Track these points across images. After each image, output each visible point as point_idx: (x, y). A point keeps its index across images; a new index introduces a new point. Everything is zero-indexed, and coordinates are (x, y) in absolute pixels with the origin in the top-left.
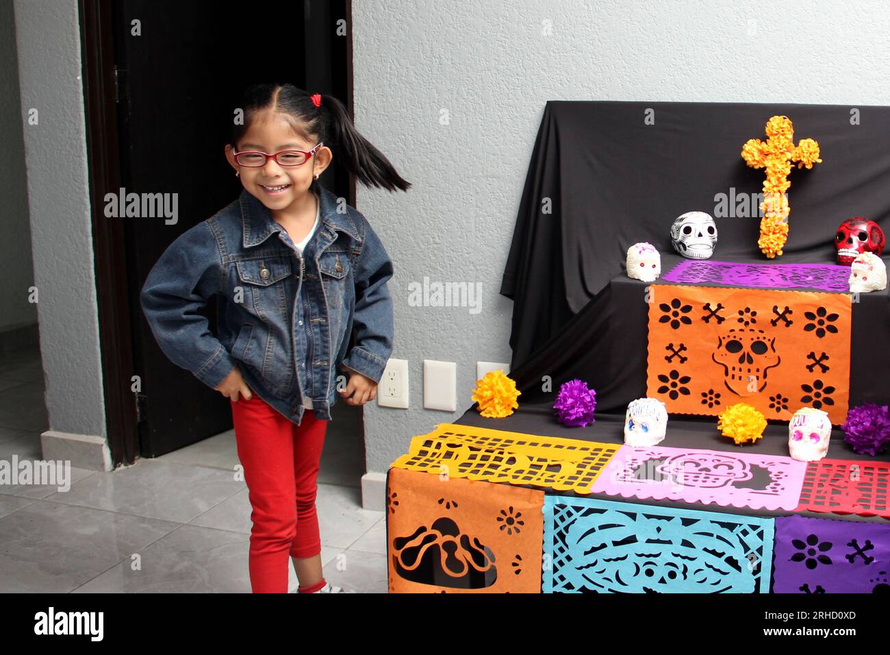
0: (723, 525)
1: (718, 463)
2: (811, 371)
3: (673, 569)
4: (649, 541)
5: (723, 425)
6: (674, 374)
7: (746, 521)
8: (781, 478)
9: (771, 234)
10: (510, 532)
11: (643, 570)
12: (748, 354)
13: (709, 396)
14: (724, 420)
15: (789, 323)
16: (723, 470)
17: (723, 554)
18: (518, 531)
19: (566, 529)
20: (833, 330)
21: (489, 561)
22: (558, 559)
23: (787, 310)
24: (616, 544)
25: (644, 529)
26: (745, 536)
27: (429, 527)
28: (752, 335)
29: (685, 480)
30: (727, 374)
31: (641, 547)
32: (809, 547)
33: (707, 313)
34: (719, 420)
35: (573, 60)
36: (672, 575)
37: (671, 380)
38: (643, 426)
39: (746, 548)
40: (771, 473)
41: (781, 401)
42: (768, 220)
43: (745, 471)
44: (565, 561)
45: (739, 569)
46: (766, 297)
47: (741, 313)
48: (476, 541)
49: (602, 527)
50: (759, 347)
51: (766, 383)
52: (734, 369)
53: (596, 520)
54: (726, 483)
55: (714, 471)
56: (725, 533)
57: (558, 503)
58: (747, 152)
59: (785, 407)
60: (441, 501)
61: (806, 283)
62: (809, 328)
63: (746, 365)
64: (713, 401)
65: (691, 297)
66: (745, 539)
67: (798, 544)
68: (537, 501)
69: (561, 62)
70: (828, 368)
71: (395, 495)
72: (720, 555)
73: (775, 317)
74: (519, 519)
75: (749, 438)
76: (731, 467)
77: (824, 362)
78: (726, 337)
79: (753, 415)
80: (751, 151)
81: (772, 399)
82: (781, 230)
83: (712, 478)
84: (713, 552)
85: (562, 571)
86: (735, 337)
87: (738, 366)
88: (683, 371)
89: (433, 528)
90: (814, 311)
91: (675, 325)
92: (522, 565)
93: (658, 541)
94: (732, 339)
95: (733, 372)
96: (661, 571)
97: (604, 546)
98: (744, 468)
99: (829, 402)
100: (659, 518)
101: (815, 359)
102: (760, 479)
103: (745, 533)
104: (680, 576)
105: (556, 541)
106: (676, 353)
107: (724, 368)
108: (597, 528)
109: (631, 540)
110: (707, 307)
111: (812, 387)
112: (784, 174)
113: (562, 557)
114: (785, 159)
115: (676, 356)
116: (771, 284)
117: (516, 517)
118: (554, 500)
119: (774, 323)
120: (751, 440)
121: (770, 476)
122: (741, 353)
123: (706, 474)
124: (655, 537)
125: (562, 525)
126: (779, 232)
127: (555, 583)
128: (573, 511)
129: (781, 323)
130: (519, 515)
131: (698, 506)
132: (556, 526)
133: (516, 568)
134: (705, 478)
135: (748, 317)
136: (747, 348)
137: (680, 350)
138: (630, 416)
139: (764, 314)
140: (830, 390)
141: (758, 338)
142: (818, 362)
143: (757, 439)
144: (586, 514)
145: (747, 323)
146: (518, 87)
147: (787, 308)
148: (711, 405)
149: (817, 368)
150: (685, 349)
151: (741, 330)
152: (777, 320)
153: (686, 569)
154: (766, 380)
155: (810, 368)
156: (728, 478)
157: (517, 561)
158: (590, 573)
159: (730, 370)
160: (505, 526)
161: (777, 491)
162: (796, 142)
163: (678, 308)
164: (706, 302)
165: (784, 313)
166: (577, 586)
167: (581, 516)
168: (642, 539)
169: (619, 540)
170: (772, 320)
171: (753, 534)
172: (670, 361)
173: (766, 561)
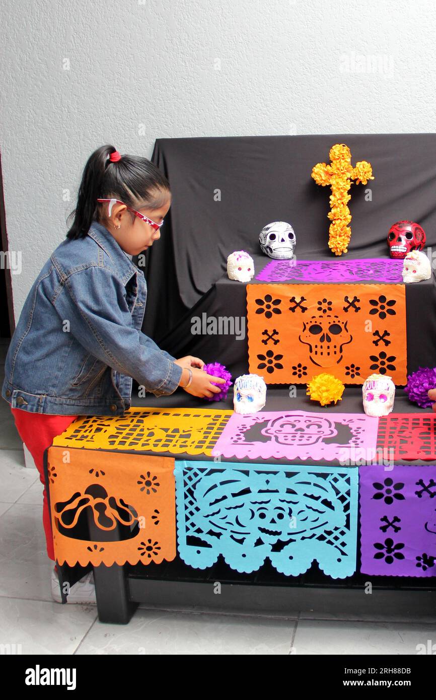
0: (318, 475)
1: (310, 423)
2: (377, 345)
3: (281, 511)
4: (260, 491)
5: (311, 391)
6: (270, 353)
7: (336, 471)
8: (360, 433)
9: (338, 237)
10: (148, 492)
11: (257, 514)
12: (327, 334)
13: (298, 369)
14: (311, 387)
15: (357, 309)
16: (314, 429)
17: (320, 497)
18: (155, 491)
19: (194, 486)
20: (392, 312)
21: (133, 517)
22: (188, 510)
23: (356, 299)
24: (234, 495)
25: (255, 482)
26: (336, 482)
27: (82, 492)
28: (329, 319)
29: (285, 439)
30: (311, 351)
31: (254, 496)
32: (386, 488)
33: (293, 305)
34: (307, 387)
35: (175, 106)
36: (281, 516)
37: (268, 359)
38: (248, 397)
39: (338, 492)
40: (351, 429)
41: (354, 369)
42: (335, 226)
43: (331, 429)
44: (194, 511)
45: (333, 508)
46: (339, 290)
47: (320, 303)
48: (121, 501)
49: (222, 483)
50: (335, 329)
51: (342, 356)
52: (316, 346)
53: (217, 478)
54: (317, 441)
55: (307, 431)
56: (320, 481)
57: (186, 467)
58: (316, 174)
59: (358, 374)
60: (91, 471)
61: (369, 276)
62: (373, 312)
63: (325, 342)
64: (301, 373)
65: (280, 293)
66: (337, 485)
67: (377, 486)
68: (169, 466)
69: (166, 108)
70: (390, 342)
71: (53, 468)
72: (317, 499)
73: (347, 305)
74: (156, 481)
75: (332, 400)
76: (320, 426)
77: (386, 338)
78: (309, 322)
79: (333, 382)
80: (319, 173)
81: (347, 368)
82: (346, 233)
83: (306, 436)
84: (312, 497)
85: (192, 519)
86: (316, 322)
87: (319, 344)
88: (277, 350)
89: (86, 493)
90: (377, 299)
91: (269, 315)
92: (160, 517)
93: (268, 491)
94: (313, 323)
95: (316, 349)
96: (271, 514)
97: (225, 498)
98: (330, 426)
99: (392, 368)
100: (267, 473)
101: (379, 336)
102: (344, 435)
103: (336, 480)
104: (286, 516)
105: (186, 497)
106: (270, 337)
107: (309, 346)
108: (218, 484)
109: (247, 491)
110: (293, 300)
111: (378, 357)
112: (345, 189)
113: (192, 508)
114: (346, 178)
115: (271, 339)
116: (342, 279)
117: (153, 480)
118: (183, 464)
119: (346, 309)
120: (334, 402)
121: (351, 431)
122: (321, 335)
123: (301, 434)
124: (265, 489)
125: (190, 484)
126: (344, 235)
127: (187, 529)
128: (198, 472)
129: (351, 309)
130: (155, 478)
131: (298, 462)
132: (186, 484)
133: (155, 520)
134: (300, 437)
135: (325, 306)
136: (326, 330)
137: (273, 335)
138: (238, 389)
139: (338, 303)
140: (392, 359)
141: (334, 322)
142: (381, 338)
143: (338, 400)
144: (209, 474)
145: (325, 311)
147: (355, 298)
148: (300, 376)
149: (381, 343)
150: (277, 333)
151: (321, 317)
152: (348, 307)
153: (291, 512)
154: (341, 354)
155: (376, 343)
156: (319, 436)
157: (156, 514)
158: (215, 519)
159: (313, 347)
160: (144, 488)
161: (358, 444)
162: (353, 164)
163: (270, 302)
164: (293, 296)
165: (354, 301)
166: (206, 530)
167: (205, 475)
168: (254, 490)
169: (237, 492)
170: (344, 307)
171: (342, 481)
172: (266, 344)
173: (353, 500)
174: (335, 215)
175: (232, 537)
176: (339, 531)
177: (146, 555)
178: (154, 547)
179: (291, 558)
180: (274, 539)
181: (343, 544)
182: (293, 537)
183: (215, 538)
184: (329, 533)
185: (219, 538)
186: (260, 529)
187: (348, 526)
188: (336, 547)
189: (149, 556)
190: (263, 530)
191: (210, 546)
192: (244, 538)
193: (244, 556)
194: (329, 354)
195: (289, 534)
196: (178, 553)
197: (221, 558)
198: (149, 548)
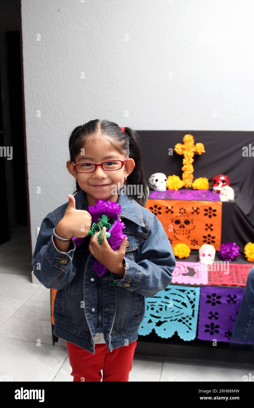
0: (180, 290)
3: (161, 307)
7: (189, 289)
8: (199, 272)
9: (187, 179)
11: (150, 308)
12: (183, 225)
15: (198, 213)
16: (177, 269)
20: (215, 215)
28: (184, 218)
30: (175, 232)
32: (213, 298)
33: (167, 210)
36: (161, 309)
39: (189, 299)
41: (195, 242)
42: (185, 174)
45: (186, 306)
46: (190, 204)
47: (180, 210)
51: (189, 236)
52: (177, 230)
54: (179, 274)
56: (181, 293)
59: (197, 244)
61: (203, 198)
62: (206, 215)
63: (182, 229)
65: (161, 204)
66: (189, 295)
67: (208, 297)
70: (213, 230)
72: (179, 302)
73: (193, 211)
75: (184, 256)
76: (180, 268)
77: (212, 227)
78: (175, 219)
79: (185, 248)
80: (178, 148)
81: (192, 241)
84: (177, 301)
87: (179, 229)
90: (208, 208)
93: (156, 297)
94: (177, 219)
95: (177, 232)
96: (157, 308)
98: (185, 268)
99: (213, 242)
102: (191, 272)
103: (189, 293)
104: (164, 310)
107: (174, 230)
110: (167, 208)
111: (207, 237)
112: (191, 156)
114: (192, 151)
116: (191, 199)
119: (192, 213)
121: (195, 271)
122: (180, 225)
126: (190, 178)
129: (195, 213)
135: (183, 211)
136: (182, 222)
139: (189, 210)
140: (213, 238)
141: (187, 219)
142: (209, 227)
143: (188, 256)
145: (182, 213)
147: (197, 208)
149: (209, 230)
151: (181, 216)
152: (194, 212)
153: (166, 307)
154: (189, 234)
155: (206, 230)
156: (180, 272)
161: (198, 277)
162: (195, 144)
163: (156, 208)
164: (167, 206)
171: (192, 294)
173: (197, 303)
174: (185, 168)
176: (189, 317)
179: (165, 330)
180: (157, 320)
181: (190, 324)
182: (166, 320)
184: (184, 318)
186: (151, 315)
187: (193, 315)
188: (187, 325)
193: (142, 327)
194: (183, 234)
195: (165, 318)
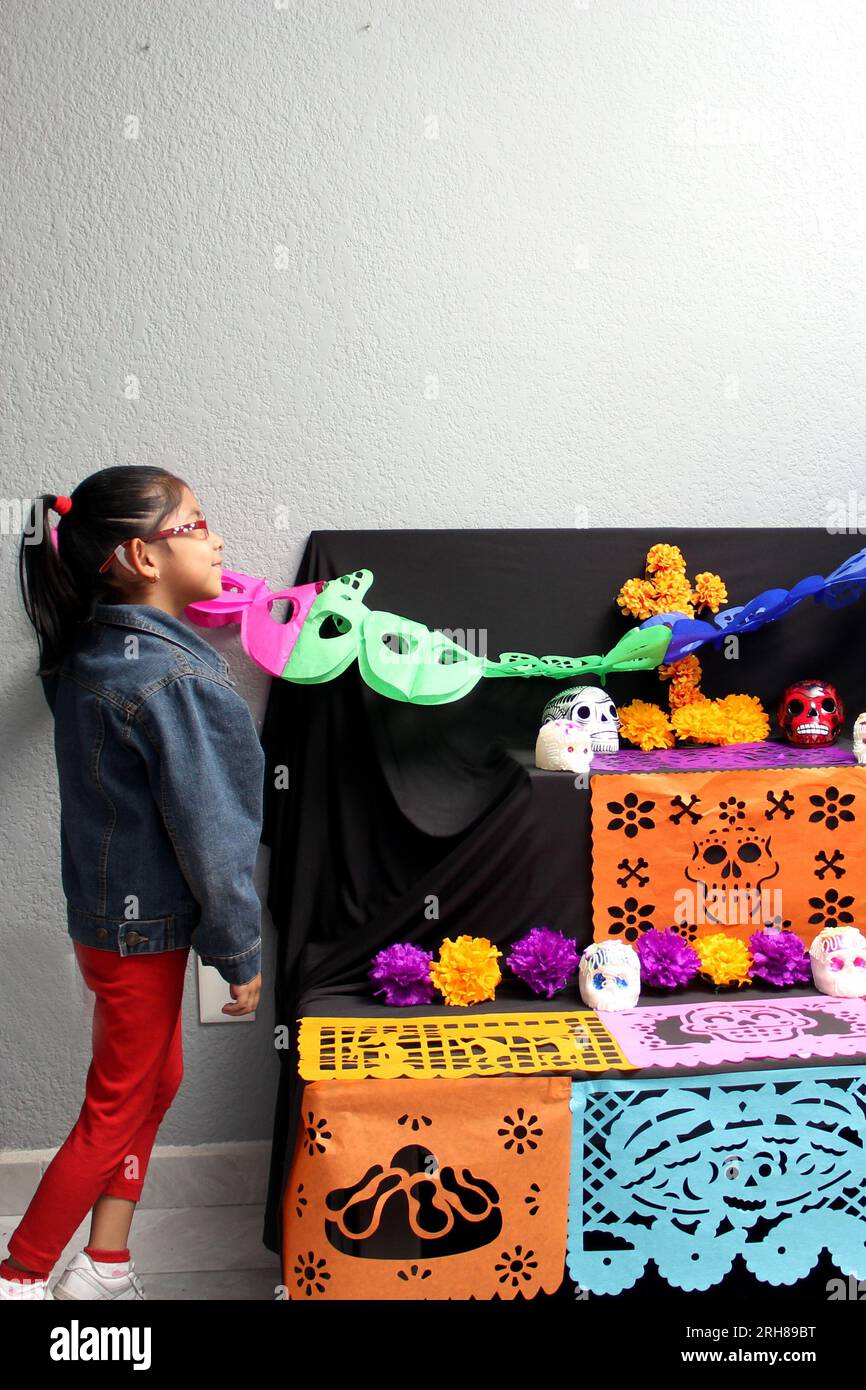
0: (833, 1083)
2: (821, 877)
3: (765, 1161)
4: (730, 1126)
6: (631, 903)
7: (864, 1073)
8: (853, 1018)
10: (521, 1150)
11: (723, 1171)
12: (734, 862)
13: (681, 930)
15: (789, 813)
16: (770, 1020)
17: (836, 1125)
18: (534, 1145)
19: (607, 1129)
20: (848, 817)
21: (489, 1201)
22: (591, 1180)
23: (787, 796)
24: (682, 1138)
25: (721, 1110)
26: (864, 1094)
27: (385, 1162)
28: (739, 835)
29: (739, 1037)
31: (720, 1136)
33: (677, 810)
35: (349, 470)
36: (765, 1171)
37: (627, 914)
38: (618, 979)
40: (832, 1014)
41: (781, 926)
43: (798, 1017)
44: (604, 1179)
45: (859, 1143)
46: (759, 780)
47: (723, 805)
48: (467, 1174)
49: (661, 1118)
53: (651, 1108)
54: (795, 1034)
55: (759, 1023)
56: (836, 1095)
57: (593, 1092)
58: (625, 597)
60: (402, 1121)
62: (816, 817)
63: (731, 878)
64: (686, 937)
65: (653, 789)
68: (561, 1094)
69: (331, 474)
70: (843, 871)
71: (323, 1122)
72: (831, 1128)
73: (771, 806)
74: (534, 1127)
76: (775, 1016)
77: (838, 863)
78: (704, 841)
83: (769, 1030)
84: (822, 1126)
85: (598, 1196)
86: (716, 841)
87: (720, 882)
88: (643, 897)
89: (394, 1164)
90: (822, 794)
91: (631, 831)
92: (541, 1199)
93: (743, 1124)
94: (712, 843)
96: (748, 1168)
97: (665, 1145)
98: (792, 1014)
99: (849, 916)
100: (743, 1088)
101: (826, 860)
103: (864, 1089)
104: (776, 1170)
105: (587, 1152)
106: (633, 873)
108: (654, 1120)
109: (706, 1128)
110: (677, 801)
111: (824, 900)
113: (598, 1174)
114: (686, 602)
115: (633, 878)
117: (530, 1124)
118: (586, 1088)
119: (769, 815)
121: (837, 1017)
122: (724, 863)
124: (737, 1118)
125: (598, 1126)
127: (586, 1218)
128: (617, 1099)
129: (779, 815)
130: (533, 1120)
132: (587, 1127)
133: (531, 1205)
135: (733, 810)
136: (732, 855)
137: (638, 868)
139: (756, 804)
140: (848, 901)
141: (748, 839)
142: (829, 864)
144: (636, 1102)
145: (732, 820)
146: (261, 510)
147: (786, 792)
149: (829, 873)
150: (645, 865)
151: (726, 830)
152: (774, 810)
153: (784, 1157)
155: (819, 873)
157: (532, 1194)
158: (646, 1191)
160: (512, 1142)
163: (634, 806)
164: (675, 794)
165: (783, 799)
166: (623, 1215)
167: (630, 1105)
168: (719, 1124)
169: (688, 1132)
170: (767, 811)
172: (625, 886)
175: (675, 1221)
177: (509, 1280)
178: (525, 1263)
179: (782, 1250)
180: (750, 1218)
182: (785, 1209)
183: (641, 1227)
184: (851, 1193)
185: (649, 1227)
186: (727, 1200)
188: (863, 1218)
189: (515, 1282)
190: (732, 1202)
191: (630, 1246)
192: (698, 1222)
193: (695, 1257)
195: (780, 1204)
196: (567, 1269)
197: (651, 1267)
198: (517, 1266)
